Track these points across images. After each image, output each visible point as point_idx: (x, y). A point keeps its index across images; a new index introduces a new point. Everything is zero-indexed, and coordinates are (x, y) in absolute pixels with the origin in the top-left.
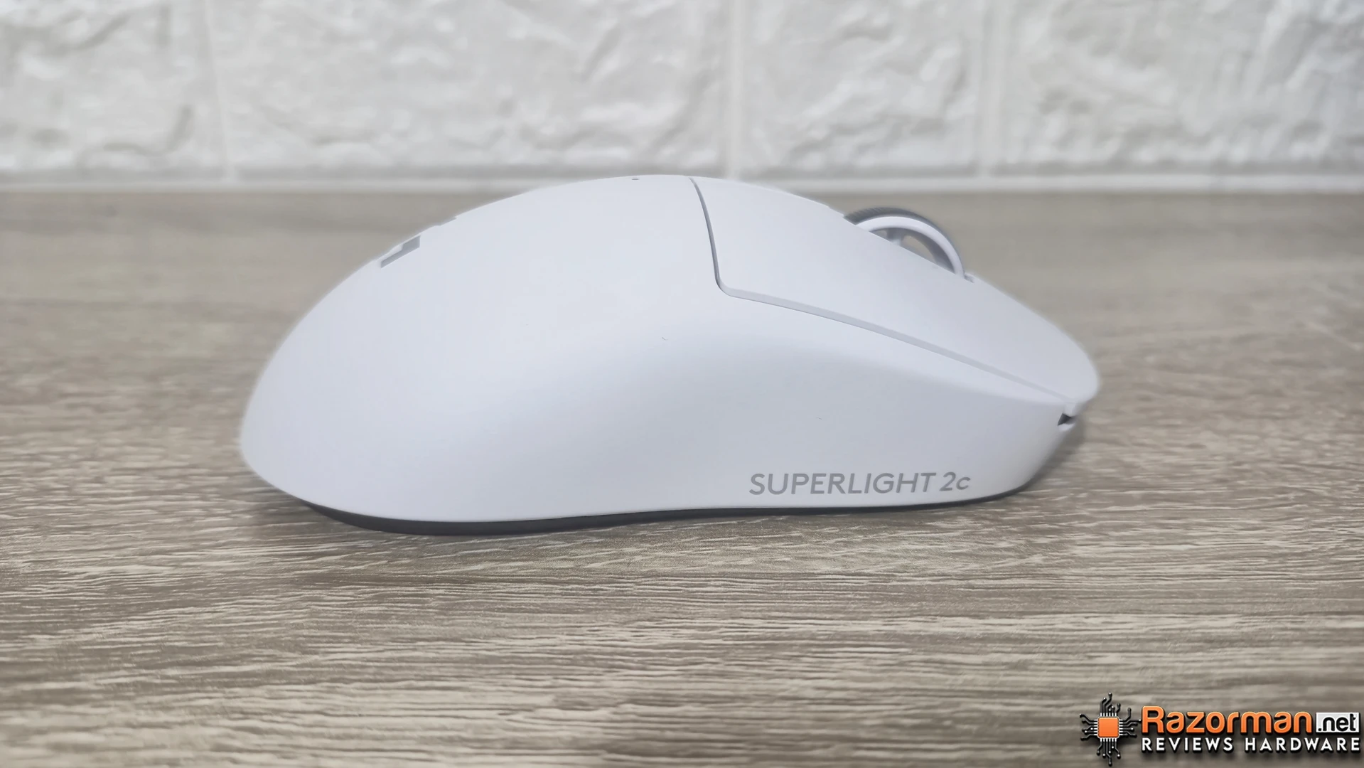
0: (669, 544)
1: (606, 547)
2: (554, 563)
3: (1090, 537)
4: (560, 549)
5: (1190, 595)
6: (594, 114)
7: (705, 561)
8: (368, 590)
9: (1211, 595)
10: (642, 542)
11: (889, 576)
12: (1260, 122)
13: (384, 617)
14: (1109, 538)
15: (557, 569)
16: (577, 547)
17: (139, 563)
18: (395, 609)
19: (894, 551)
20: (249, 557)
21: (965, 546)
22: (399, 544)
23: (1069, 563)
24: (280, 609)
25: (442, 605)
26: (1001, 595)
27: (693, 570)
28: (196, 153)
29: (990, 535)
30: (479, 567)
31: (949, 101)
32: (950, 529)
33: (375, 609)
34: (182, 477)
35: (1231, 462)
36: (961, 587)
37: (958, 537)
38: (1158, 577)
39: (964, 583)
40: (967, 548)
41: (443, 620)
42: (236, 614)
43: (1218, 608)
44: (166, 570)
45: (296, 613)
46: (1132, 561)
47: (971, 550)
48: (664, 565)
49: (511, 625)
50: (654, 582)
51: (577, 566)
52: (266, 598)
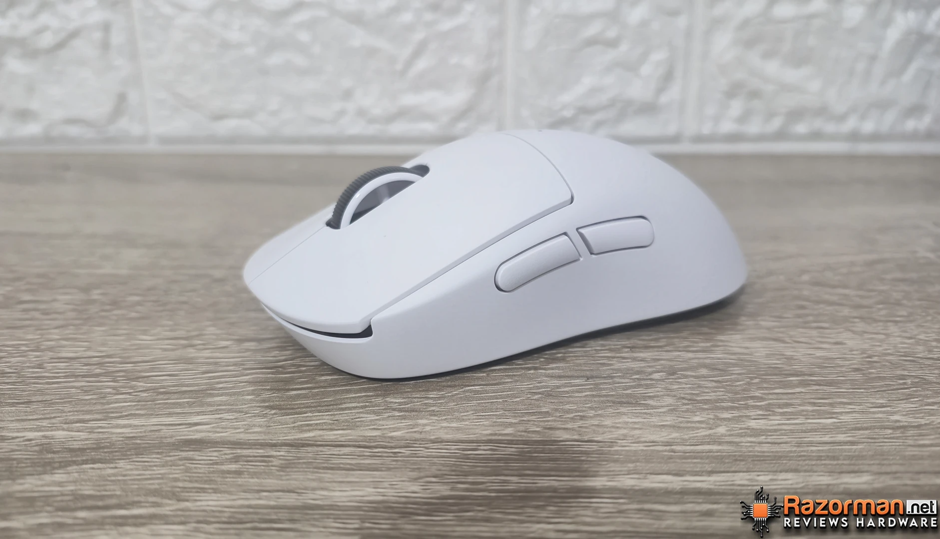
0: (452, 417)
1: (405, 419)
2: (366, 432)
3: (761, 412)
4: (371, 421)
5: (834, 458)
6: (409, 100)
7: (477, 431)
8: (228, 452)
9: (850, 458)
10: (431, 415)
11: (612, 444)
12: (882, 105)
13: (238, 473)
14: (775, 413)
15: (368, 436)
16: (383, 419)
17: (63, 430)
18: (247, 467)
19: (617, 423)
20: (143, 425)
21: (669, 420)
22: (255, 416)
23: (745, 433)
24: (163, 466)
25: (282, 464)
26: (695, 458)
27: (469, 438)
28: (128, 126)
29: (687, 411)
30: (311, 434)
31: (661, 90)
32: (659, 406)
33: (233, 467)
34: (100, 364)
35: (865, 355)
36: (665, 451)
37: (664, 412)
38: (811, 444)
39: (668, 448)
40: (670, 421)
41: (281, 476)
42: (131, 470)
43: (856, 468)
44: (83, 435)
45: (174, 470)
46: (792, 431)
47: (674, 423)
48: (447, 433)
49: (332, 480)
50: (439, 447)
51: (383, 434)
52: (154, 458)
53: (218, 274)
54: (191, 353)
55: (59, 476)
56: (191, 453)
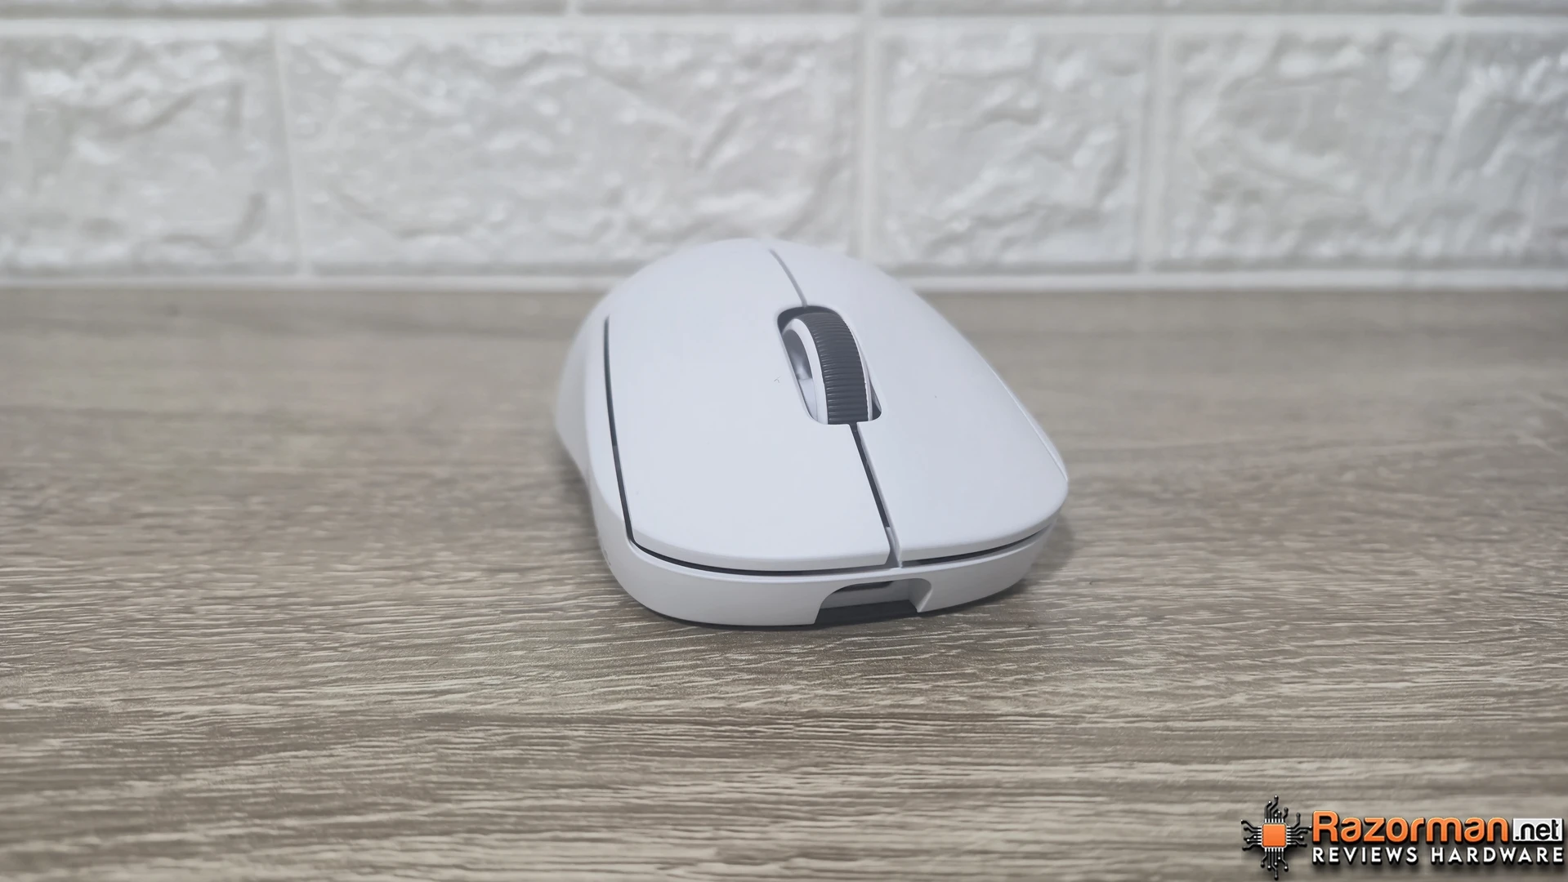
0: (829, 681)
1: (759, 684)
2: (703, 702)
3: (1296, 673)
4: (708, 686)
5: (1410, 738)
6: (712, 205)
7: (870, 701)
8: (500, 731)
9: (1435, 737)
10: (798, 679)
11: (1077, 718)
12: (1453, 213)
13: (520, 761)
14: (1317, 675)
15: (707, 709)
16: (727, 684)
17: (241, 702)
18: (532, 752)
19: (1080, 690)
20: (364, 695)
21: (1159, 684)
22: (531, 680)
23: (1276, 702)
24: (404, 752)
25: (583, 748)
26: (1204, 738)
27: (859, 711)
28: (266, 246)
29: (1185, 671)
30: (620, 706)
31: (1104, 190)
32: (1142, 665)
33: (510, 753)
34: (281, 606)
35: (1447, 591)
36: (1158, 729)
37: (1150, 674)
38: (1375, 717)
39: (1161, 724)
40: (1161, 686)
41: (586, 764)
42: (355, 758)
43: (1444, 752)
44: (272, 710)
45: (422, 757)
46: (1344, 700)
47: (1166, 689)
48: (825, 705)
49: (661, 770)
50: (816, 724)
51: (729, 705)
52: (385, 741)
53: (441, 472)
54: (419, 589)
55: (245, 769)
56: (444, 733)
